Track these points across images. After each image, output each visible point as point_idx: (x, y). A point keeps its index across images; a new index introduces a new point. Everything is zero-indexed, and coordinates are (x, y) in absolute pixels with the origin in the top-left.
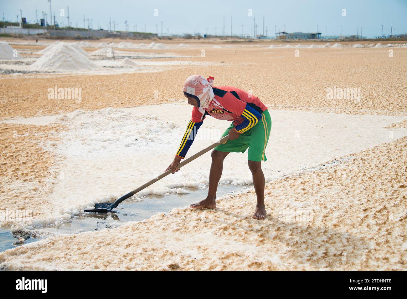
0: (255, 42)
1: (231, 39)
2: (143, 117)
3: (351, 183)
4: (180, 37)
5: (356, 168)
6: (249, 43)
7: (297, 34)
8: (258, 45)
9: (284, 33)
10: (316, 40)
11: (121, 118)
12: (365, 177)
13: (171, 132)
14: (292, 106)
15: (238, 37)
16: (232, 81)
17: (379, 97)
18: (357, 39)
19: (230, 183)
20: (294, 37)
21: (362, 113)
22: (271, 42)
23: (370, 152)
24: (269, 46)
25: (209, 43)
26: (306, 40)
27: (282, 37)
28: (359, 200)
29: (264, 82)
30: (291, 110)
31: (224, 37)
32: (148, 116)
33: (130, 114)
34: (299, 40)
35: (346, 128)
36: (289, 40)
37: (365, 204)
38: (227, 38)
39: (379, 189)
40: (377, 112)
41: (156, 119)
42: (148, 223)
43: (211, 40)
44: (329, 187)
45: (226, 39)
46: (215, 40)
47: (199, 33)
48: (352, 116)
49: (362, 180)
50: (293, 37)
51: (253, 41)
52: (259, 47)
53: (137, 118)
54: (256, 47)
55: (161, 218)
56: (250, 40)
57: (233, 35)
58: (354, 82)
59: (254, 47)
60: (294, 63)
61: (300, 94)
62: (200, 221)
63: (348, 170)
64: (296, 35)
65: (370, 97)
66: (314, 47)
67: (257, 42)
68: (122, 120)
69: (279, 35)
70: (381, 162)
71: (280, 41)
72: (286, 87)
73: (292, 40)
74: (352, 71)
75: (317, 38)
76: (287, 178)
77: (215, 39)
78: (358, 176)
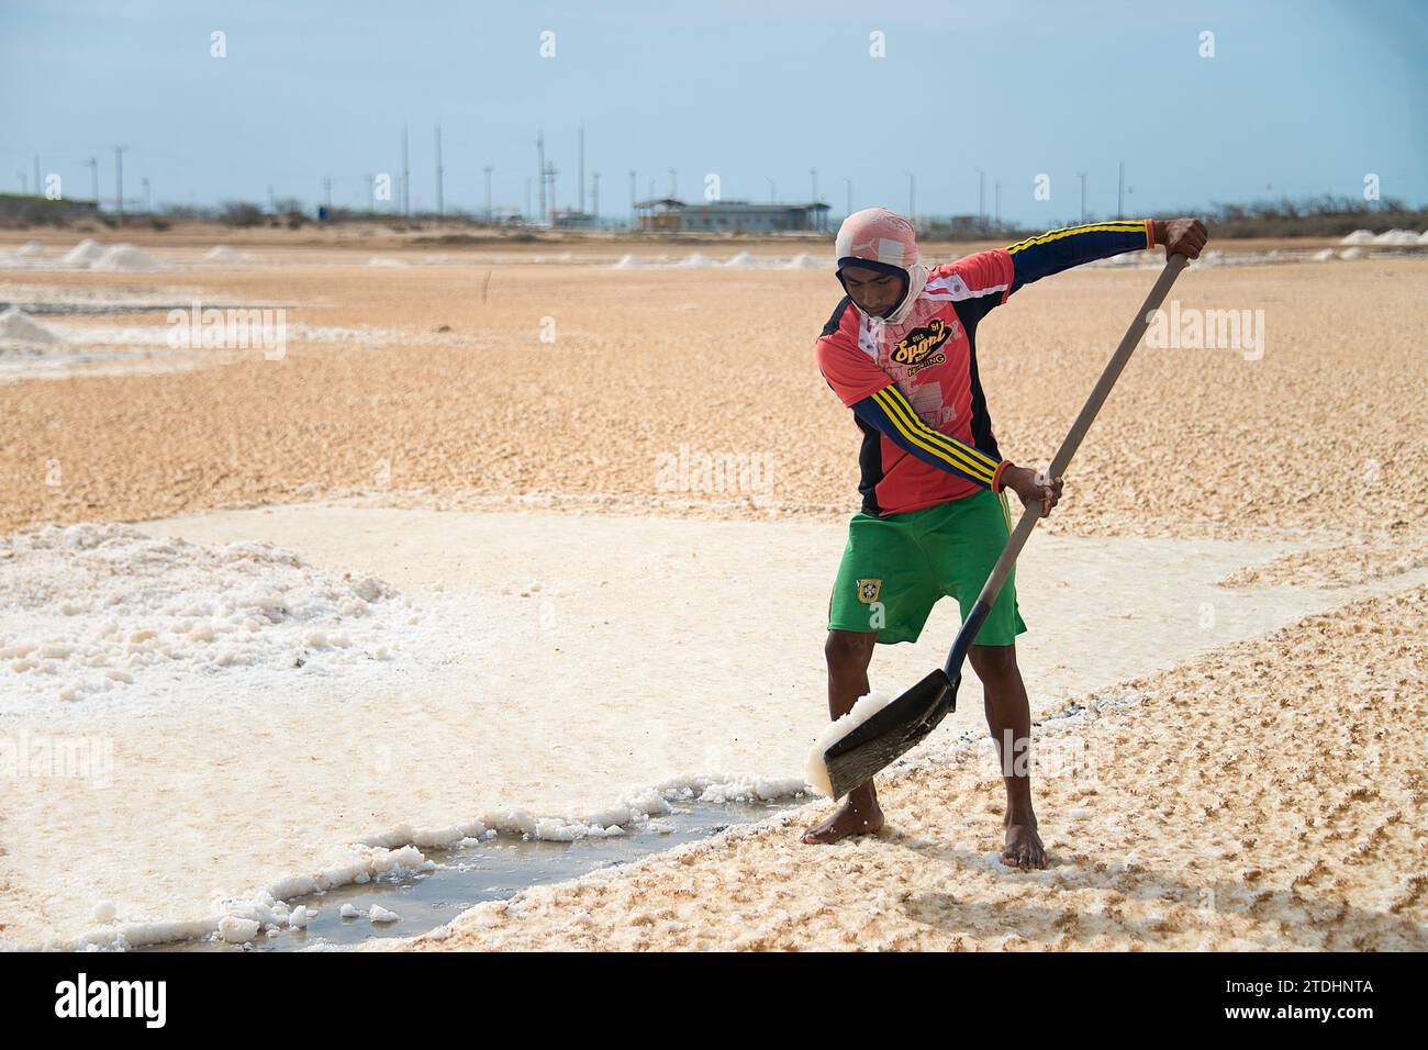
0: (550, 242)
1: (440, 227)
2: (241, 557)
3: (1163, 785)
4: (206, 218)
5: (1161, 732)
6: (523, 246)
7: (727, 207)
8: (565, 257)
9: (669, 203)
10: (810, 234)
11: (145, 561)
12: (1209, 763)
13: (368, 614)
14: (822, 505)
15: (468, 220)
16: (520, 407)
17: (1152, 469)
18: (978, 232)
19: (696, 796)
20: (714, 223)
21: (1109, 531)
22: (616, 241)
23: (1194, 675)
24: (616, 261)
25: (341, 245)
26: (768, 233)
27: (662, 222)
28: (1218, 843)
29: (661, 413)
30: (822, 521)
31: (406, 218)
32: (261, 551)
33: (181, 543)
34: (738, 233)
35: (1066, 589)
36: (693, 235)
37: (1244, 857)
38: (423, 224)
39: (1276, 804)
40: (1167, 528)
41: (296, 563)
42: (454, 939)
43: (351, 233)
44: (1086, 800)
45: (418, 228)
46: (369, 233)
47: (293, 202)
48: (1069, 540)
49: (1202, 775)
50: (707, 222)
51: (539, 236)
52: (566, 264)
53: (215, 561)
54: (555, 263)
55: (499, 921)
56: (524, 233)
57: (445, 211)
58: (1030, 411)
59: (547, 263)
60: (752, 333)
61: (833, 460)
62: (649, 925)
63: (1134, 742)
64: (724, 212)
65: (1118, 467)
66: (807, 263)
67: (557, 242)
68: (152, 569)
69: (649, 213)
70: (1252, 711)
71: (655, 237)
72: (763, 432)
73: (708, 236)
74: (1005, 366)
75: (810, 227)
76: (914, 772)
77: (366, 227)
78: (1181, 759)
